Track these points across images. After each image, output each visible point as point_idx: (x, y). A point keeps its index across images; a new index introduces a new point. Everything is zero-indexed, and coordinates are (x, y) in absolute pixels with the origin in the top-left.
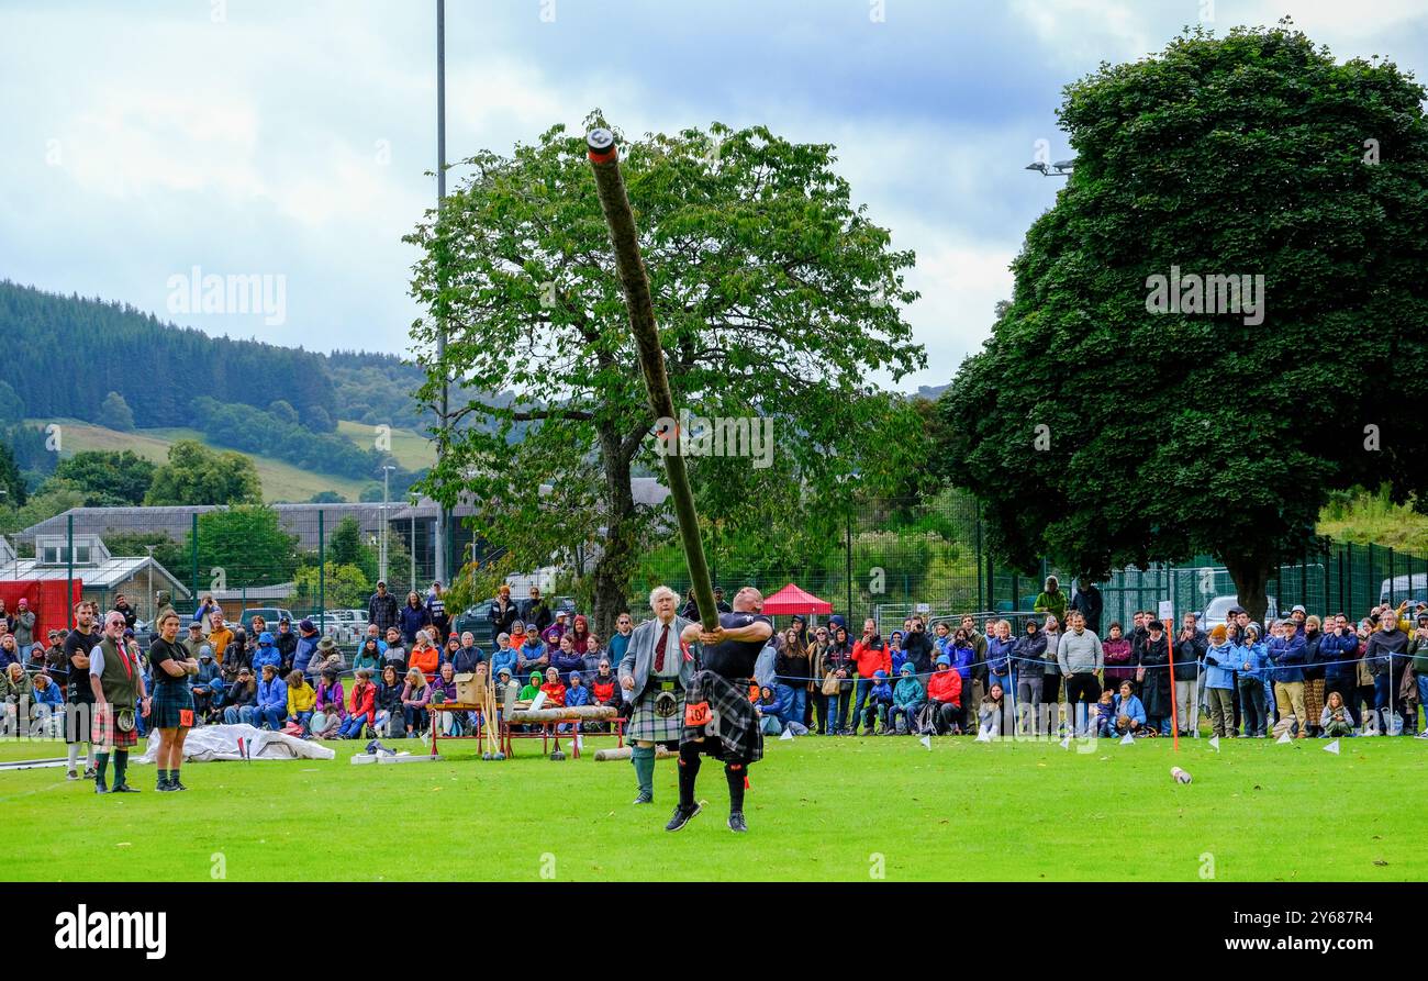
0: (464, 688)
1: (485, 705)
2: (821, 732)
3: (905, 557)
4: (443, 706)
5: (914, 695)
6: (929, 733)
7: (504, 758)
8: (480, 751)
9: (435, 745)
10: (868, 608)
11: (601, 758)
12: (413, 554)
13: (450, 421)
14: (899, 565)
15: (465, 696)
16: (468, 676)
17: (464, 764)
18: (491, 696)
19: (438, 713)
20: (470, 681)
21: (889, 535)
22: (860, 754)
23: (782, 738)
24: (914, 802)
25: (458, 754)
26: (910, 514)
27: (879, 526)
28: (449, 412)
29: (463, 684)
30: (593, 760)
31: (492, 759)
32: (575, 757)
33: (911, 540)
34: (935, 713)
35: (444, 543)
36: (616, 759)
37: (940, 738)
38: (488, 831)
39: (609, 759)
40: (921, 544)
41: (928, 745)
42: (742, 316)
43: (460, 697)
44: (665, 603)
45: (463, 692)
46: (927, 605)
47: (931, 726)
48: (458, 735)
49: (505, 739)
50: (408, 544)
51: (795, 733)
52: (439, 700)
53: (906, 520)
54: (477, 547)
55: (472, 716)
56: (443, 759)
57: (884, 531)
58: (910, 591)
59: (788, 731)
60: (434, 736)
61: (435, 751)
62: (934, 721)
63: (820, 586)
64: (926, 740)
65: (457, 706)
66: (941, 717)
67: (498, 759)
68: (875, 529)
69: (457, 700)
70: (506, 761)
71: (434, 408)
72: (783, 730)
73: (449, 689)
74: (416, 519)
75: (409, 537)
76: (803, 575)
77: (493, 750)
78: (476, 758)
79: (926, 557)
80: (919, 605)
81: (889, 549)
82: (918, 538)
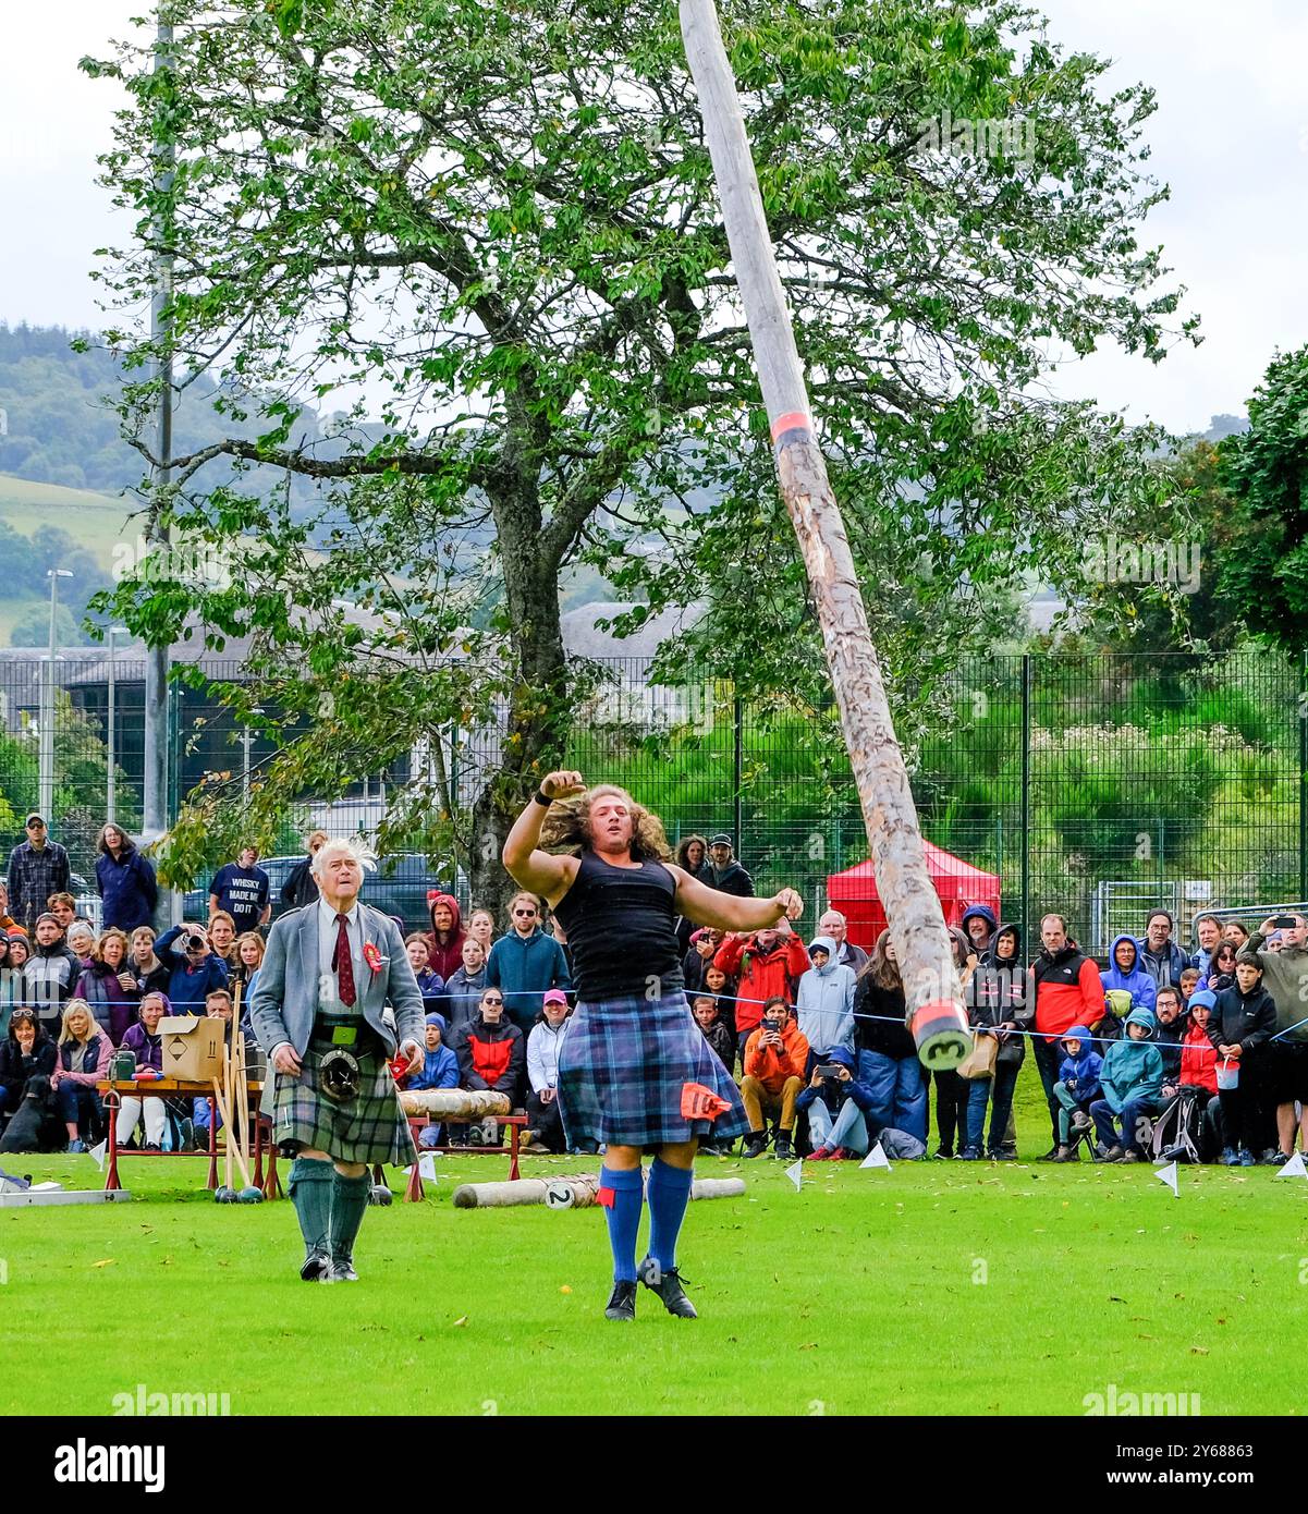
0: (178, 1048)
1: (222, 1085)
2: (945, 1151)
3: (1159, 781)
4: (133, 1085)
5: (1144, 1075)
6: (1182, 1158)
7: (260, 1200)
8: (214, 1182)
9: (114, 1171)
10: (1081, 888)
11: (467, 1202)
12: (111, 758)
13: (177, 473)
14: (1150, 798)
15: (181, 1064)
16: (187, 1022)
17: (175, 1210)
18: (238, 1063)
19: (126, 1101)
20: (193, 1032)
21: (1130, 734)
22: (1027, 1201)
23: (868, 1162)
24: (1115, 1306)
25: (166, 1187)
26: (1177, 689)
27: (1111, 714)
28: (173, 457)
29: (177, 1038)
30: (450, 1203)
31: (235, 1200)
32: (415, 1199)
33: (1175, 743)
34: (1194, 1115)
35: (160, 737)
36: (499, 1205)
37: (1204, 1170)
38: (187, 1355)
39: (484, 1205)
40: (1196, 752)
41: (1173, 1183)
42: (805, 258)
43: (169, 1066)
44: (344, 868)
45: (177, 1057)
46: (1206, 885)
47: (1187, 1144)
48: (175, 1148)
49: (265, 1157)
50: (103, 736)
51: (895, 1153)
52: (124, 1071)
53: (1169, 700)
54: (253, 747)
55: (200, 1105)
56: (132, 1199)
57: (1118, 724)
58: (1167, 855)
59: (878, 1150)
60: (115, 1150)
61: (114, 1180)
62: (1192, 1134)
63: (978, 840)
64: (1169, 1173)
65: (163, 1086)
66: (1207, 1120)
67: (247, 1201)
68: (1100, 719)
69: (163, 1072)
70: (266, 1204)
71: (140, 446)
72: (871, 1147)
73: (149, 1049)
74: (117, 685)
75: (104, 721)
76: (942, 815)
77: (237, 1179)
78: (204, 1197)
79: (1206, 781)
80: (1190, 884)
81: (1127, 763)
82: (1190, 739)
